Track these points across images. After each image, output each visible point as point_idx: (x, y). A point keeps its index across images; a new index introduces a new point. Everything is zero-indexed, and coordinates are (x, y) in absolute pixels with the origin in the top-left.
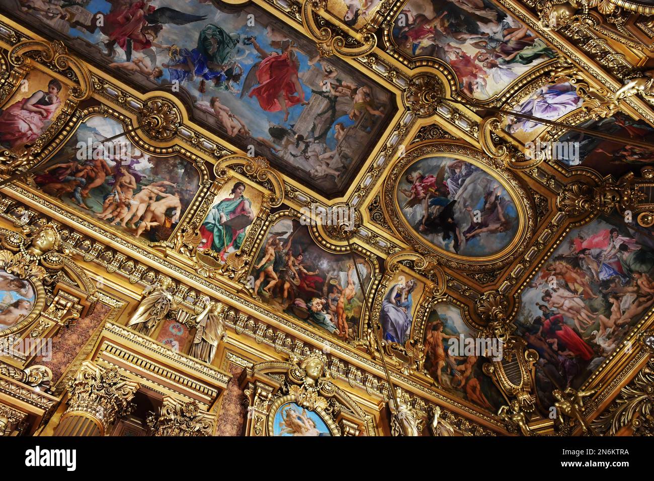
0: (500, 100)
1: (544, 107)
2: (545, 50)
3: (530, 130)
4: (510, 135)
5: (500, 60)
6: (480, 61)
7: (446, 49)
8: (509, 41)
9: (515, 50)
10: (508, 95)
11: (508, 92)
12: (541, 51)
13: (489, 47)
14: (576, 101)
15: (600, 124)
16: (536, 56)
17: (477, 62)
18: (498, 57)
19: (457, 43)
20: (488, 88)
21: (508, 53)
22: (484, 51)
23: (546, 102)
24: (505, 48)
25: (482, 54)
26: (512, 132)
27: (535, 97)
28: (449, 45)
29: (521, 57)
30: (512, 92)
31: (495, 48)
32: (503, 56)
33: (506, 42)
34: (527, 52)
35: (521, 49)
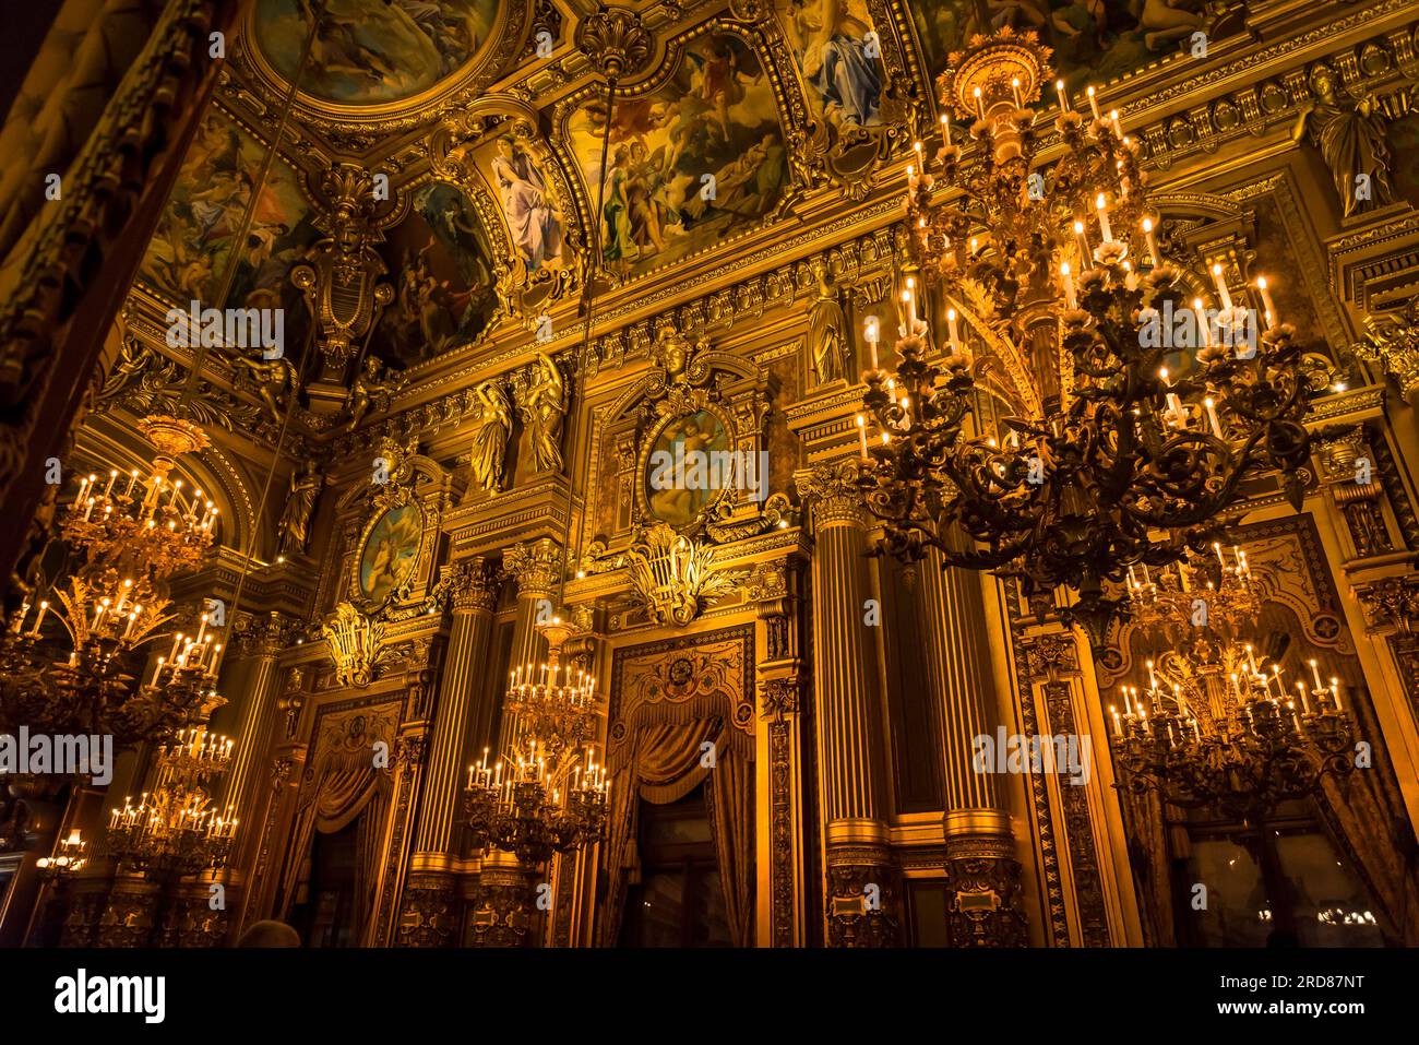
0: (561, 146)
1: (529, 201)
2: (618, 253)
3: (494, 165)
4: (498, 137)
5: (624, 175)
6: (633, 145)
7: (674, 106)
8: (649, 206)
9: (632, 206)
10: (565, 161)
11: (570, 163)
12: (618, 244)
13: (649, 170)
14: (526, 248)
15: (479, 261)
16: (613, 233)
17: (634, 139)
18: (631, 175)
19: (675, 127)
20: (585, 134)
21: (631, 191)
22: (647, 159)
23: (535, 206)
24: (638, 194)
25: (643, 154)
26: (500, 141)
27: (549, 195)
28: (678, 113)
29: (617, 208)
30: (569, 169)
31: (645, 178)
32: (628, 183)
33: (647, 200)
34: (623, 222)
35: (630, 215)
